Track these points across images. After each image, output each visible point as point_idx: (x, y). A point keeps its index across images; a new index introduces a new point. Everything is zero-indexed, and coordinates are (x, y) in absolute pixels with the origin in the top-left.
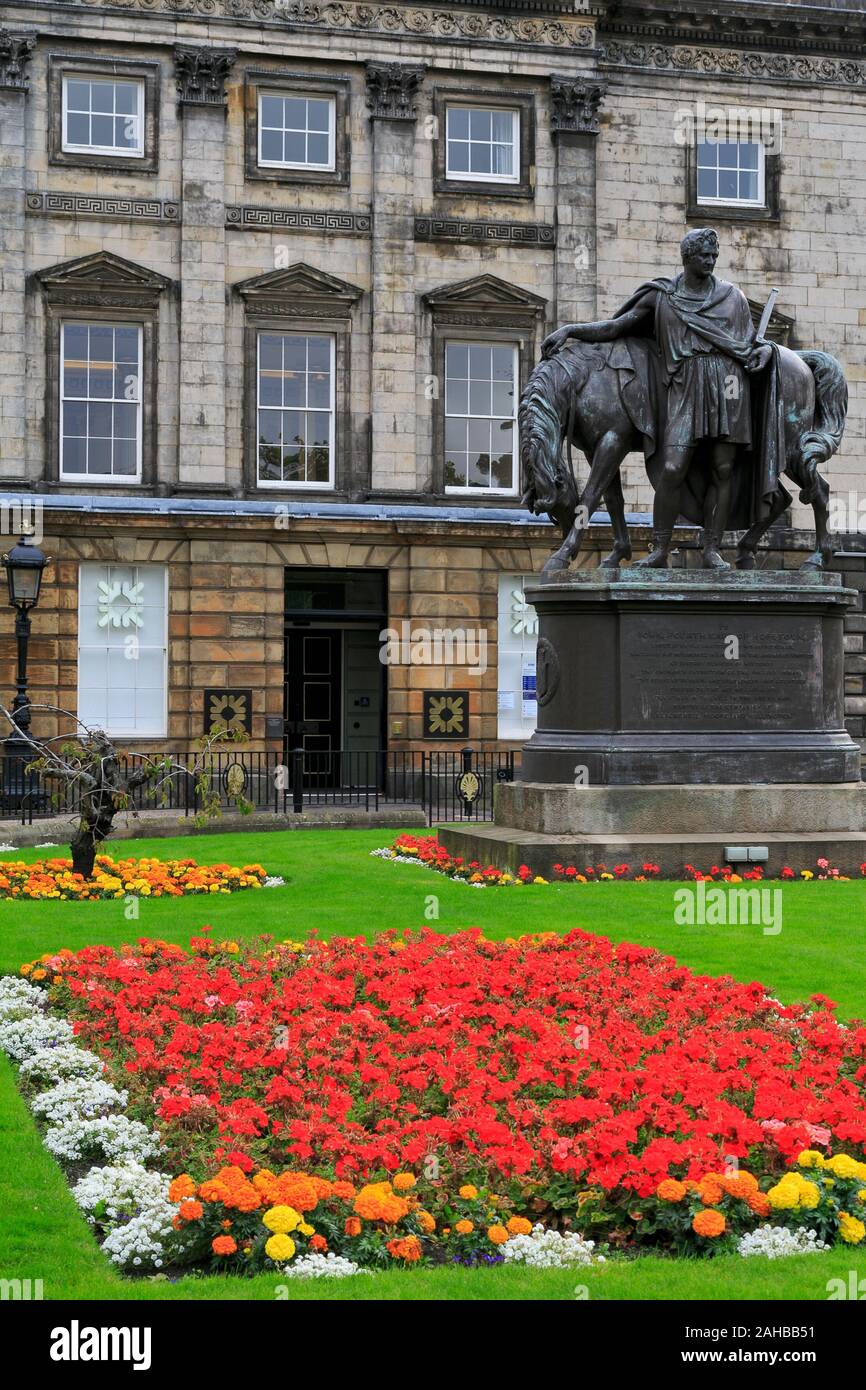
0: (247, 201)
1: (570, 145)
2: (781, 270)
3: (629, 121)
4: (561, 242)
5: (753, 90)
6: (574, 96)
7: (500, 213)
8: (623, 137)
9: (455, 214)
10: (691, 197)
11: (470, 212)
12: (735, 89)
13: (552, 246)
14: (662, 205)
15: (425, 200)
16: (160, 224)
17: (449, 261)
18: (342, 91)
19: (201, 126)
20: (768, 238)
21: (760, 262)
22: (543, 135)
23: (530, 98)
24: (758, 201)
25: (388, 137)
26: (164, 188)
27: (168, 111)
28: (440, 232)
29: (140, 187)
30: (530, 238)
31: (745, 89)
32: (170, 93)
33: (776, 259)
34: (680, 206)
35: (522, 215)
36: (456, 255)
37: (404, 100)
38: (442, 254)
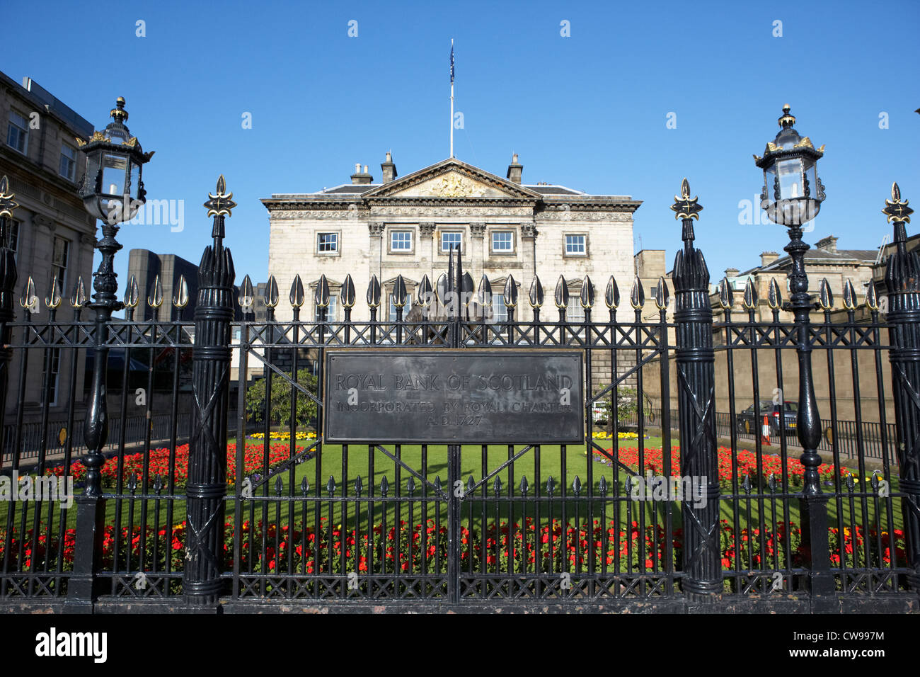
0: (438, 261)
1: (526, 241)
2: (591, 271)
3: (545, 233)
4: (524, 267)
5: (581, 223)
6: (527, 228)
7: (507, 260)
8: (544, 237)
9: (495, 261)
10: (564, 252)
11: (499, 260)
12: (576, 222)
13: (521, 268)
14: (555, 255)
15: (487, 258)
16: (415, 268)
17: (493, 273)
18: (464, 231)
19: (427, 242)
20: (587, 262)
21: (585, 269)
22: (519, 239)
23: (515, 229)
24: (584, 253)
25: (476, 242)
26: (417, 258)
27: (418, 239)
28: (490, 266)
29: (410, 258)
30: (515, 266)
31: (579, 222)
32: (418, 234)
33: (589, 268)
34: (561, 255)
35: (514, 260)
36: (495, 271)
37: (480, 231)
38: (492, 271)
